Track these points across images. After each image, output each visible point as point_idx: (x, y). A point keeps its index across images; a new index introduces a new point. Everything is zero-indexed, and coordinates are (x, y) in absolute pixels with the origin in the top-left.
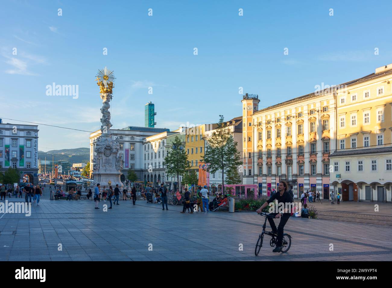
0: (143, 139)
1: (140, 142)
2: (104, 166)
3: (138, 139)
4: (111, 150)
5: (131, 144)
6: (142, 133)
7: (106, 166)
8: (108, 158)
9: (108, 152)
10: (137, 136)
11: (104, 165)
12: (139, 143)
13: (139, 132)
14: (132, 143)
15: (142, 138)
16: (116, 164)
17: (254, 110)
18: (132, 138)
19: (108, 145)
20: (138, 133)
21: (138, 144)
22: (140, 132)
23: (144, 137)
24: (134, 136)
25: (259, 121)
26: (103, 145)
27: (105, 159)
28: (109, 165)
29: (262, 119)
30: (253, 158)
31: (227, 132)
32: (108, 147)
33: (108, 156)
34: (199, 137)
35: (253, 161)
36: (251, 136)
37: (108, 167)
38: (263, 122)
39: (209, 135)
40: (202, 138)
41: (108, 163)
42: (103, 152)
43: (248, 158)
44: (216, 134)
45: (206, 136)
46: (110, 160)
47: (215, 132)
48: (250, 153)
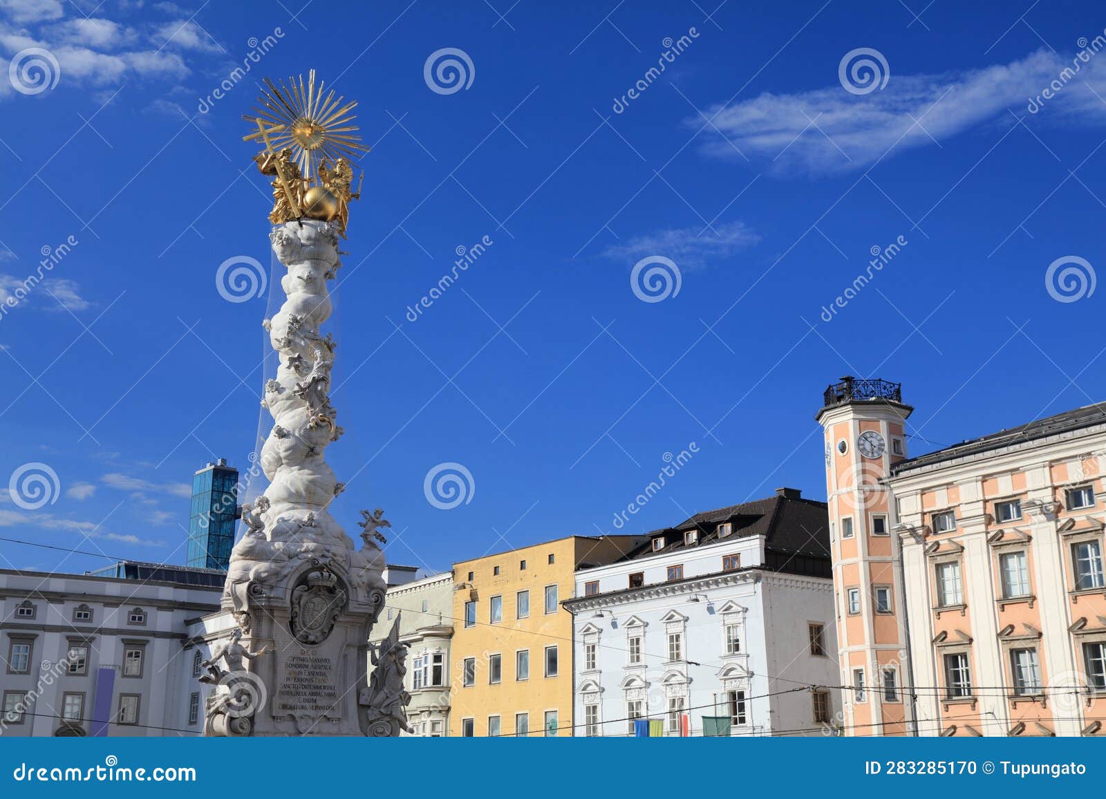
0: (188, 623)
1: (171, 636)
2: (281, 713)
3: (163, 621)
4: (340, 593)
5: (127, 643)
6: (183, 595)
7: (297, 713)
8: (309, 652)
9: (320, 608)
10: (160, 608)
11: (285, 707)
12: (168, 640)
13: (172, 589)
14: (135, 644)
15: (181, 615)
16: (362, 702)
17: (892, 457)
18: (137, 617)
19: (321, 561)
20: (166, 593)
21: (159, 650)
22: (176, 587)
23: (193, 615)
24: (145, 609)
25: (934, 506)
26: (290, 557)
27: (295, 662)
28: (319, 703)
29: (953, 496)
30: (907, 699)
31: (721, 569)
32: (321, 569)
33: (312, 638)
34: (537, 600)
35: (909, 717)
36: (890, 586)
37: (313, 719)
38: (963, 511)
39: (602, 589)
40: (564, 603)
41: (312, 694)
42: (283, 609)
43: (884, 701)
44: (646, 582)
45: (582, 593)
46: (325, 667)
47: (639, 571)
48: (890, 676)
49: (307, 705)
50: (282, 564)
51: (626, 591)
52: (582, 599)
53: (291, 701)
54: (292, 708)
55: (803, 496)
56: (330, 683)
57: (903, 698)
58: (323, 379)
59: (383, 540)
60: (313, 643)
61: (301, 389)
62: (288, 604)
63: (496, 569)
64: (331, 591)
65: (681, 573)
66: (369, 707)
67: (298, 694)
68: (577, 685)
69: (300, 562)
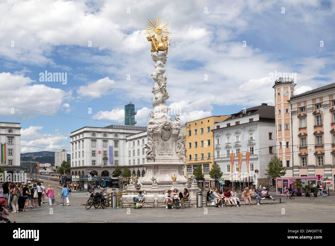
0: (127, 137)
3: (121, 136)
4: (171, 130)
5: (114, 141)
6: (125, 131)
8: (165, 142)
9: (167, 133)
10: (121, 134)
11: (161, 153)
13: (122, 130)
14: (116, 141)
15: (125, 135)
17: (291, 95)
18: (116, 136)
21: (121, 142)
23: (128, 135)
24: (118, 134)
25: (301, 106)
26: (160, 123)
27: (163, 144)
28: (168, 152)
29: (305, 103)
30: (291, 147)
31: (249, 122)
32: (167, 125)
33: (166, 139)
34: (206, 130)
35: (291, 151)
36: (289, 124)
37: (167, 155)
38: (308, 107)
39: (220, 127)
40: (211, 130)
41: (166, 150)
42: (160, 134)
43: (286, 148)
44: (231, 125)
45: (216, 128)
46: (169, 145)
47: (229, 123)
48: (287, 143)
49: (165, 152)
50: (159, 125)
51: (226, 127)
52: (216, 129)
53: (162, 151)
54: (163, 153)
55: (268, 105)
56: (170, 148)
57: (290, 147)
58: (165, 86)
59: (179, 119)
60: (166, 140)
61: (160, 88)
62: (161, 133)
63: (196, 124)
64: (169, 130)
65: (239, 123)
66: (178, 152)
67: (164, 150)
68: (215, 148)
69: (162, 124)
